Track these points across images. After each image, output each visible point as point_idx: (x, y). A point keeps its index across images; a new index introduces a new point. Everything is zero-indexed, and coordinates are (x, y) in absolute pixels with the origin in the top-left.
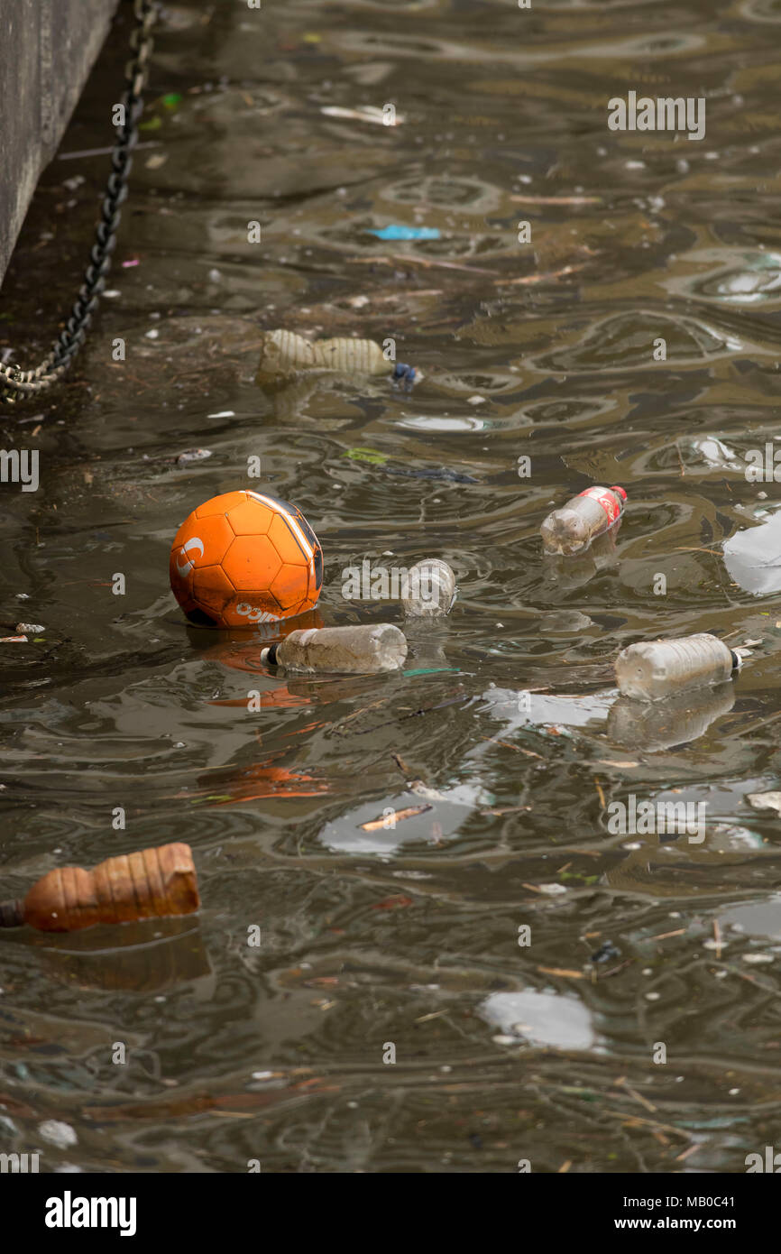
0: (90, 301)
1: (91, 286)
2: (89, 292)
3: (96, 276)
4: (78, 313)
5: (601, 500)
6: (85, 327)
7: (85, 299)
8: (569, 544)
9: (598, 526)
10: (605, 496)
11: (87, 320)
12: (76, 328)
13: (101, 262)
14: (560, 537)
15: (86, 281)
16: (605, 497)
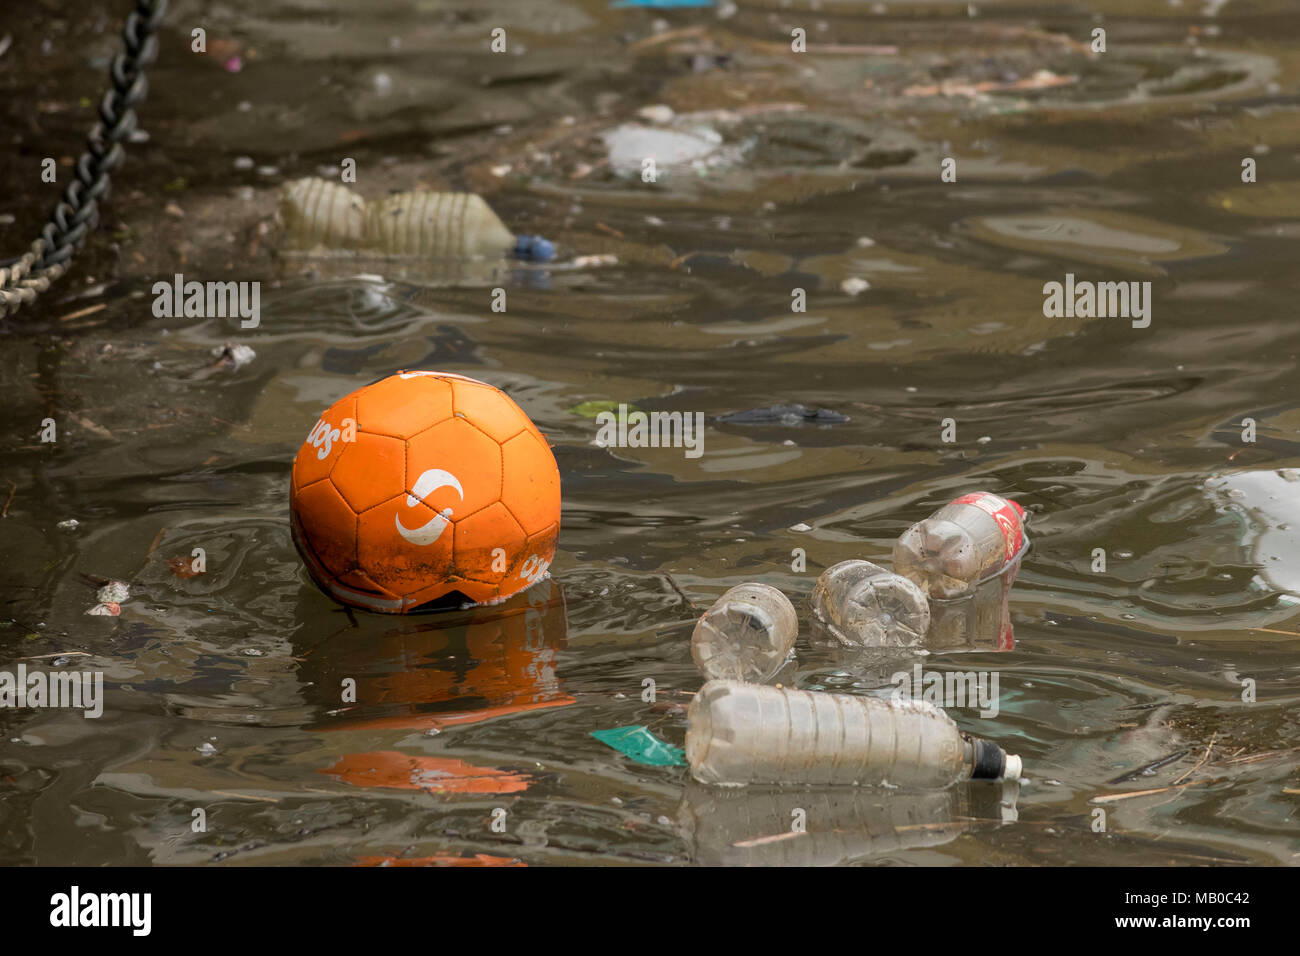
0: (107, 152)
1: (110, 126)
2: (105, 135)
3: (119, 107)
4: (85, 172)
5: (999, 516)
6: (99, 198)
7: (99, 149)
8: (942, 583)
9: (991, 560)
10: (1003, 511)
11: (103, 184)
12: (82, 198)
13: (130, 84)
14: (930, 567)
15: (102, 117)
16: (1001, 512)
